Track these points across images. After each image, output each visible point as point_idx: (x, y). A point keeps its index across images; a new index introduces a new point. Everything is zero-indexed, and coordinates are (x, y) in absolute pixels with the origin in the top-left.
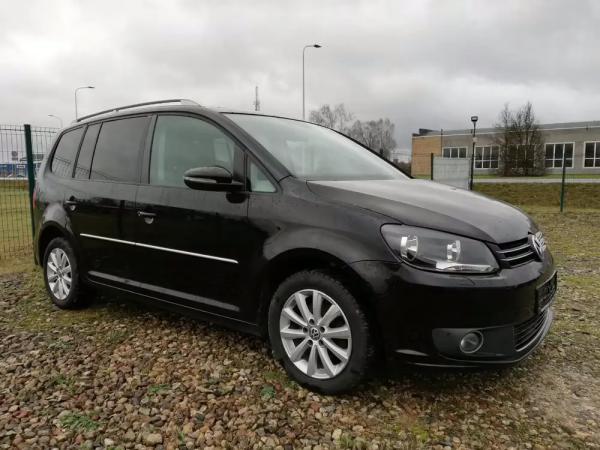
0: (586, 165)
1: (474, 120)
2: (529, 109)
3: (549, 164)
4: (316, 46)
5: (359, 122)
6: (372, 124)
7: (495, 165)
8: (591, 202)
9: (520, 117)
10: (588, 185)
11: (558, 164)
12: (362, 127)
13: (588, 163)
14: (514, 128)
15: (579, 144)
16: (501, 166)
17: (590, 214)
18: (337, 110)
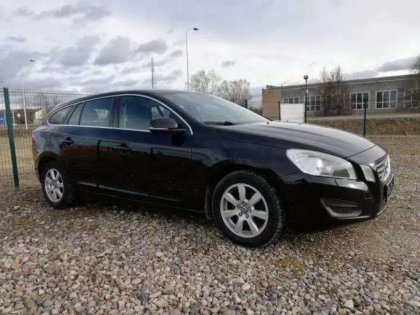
0: (377, 107)
1: (306, 78)
2: (339, 70)
3: (354, 107)
4: (195, 29)
5: (225, 82)
6: (235, 83)
7: (318, 108)
9: (333, 76)
11: (359, 107)
12: (228, 85)
13: (379, 106)
14: (329, 83)
15: (373, 93)
16: (322, 109)
18: (210, 74)
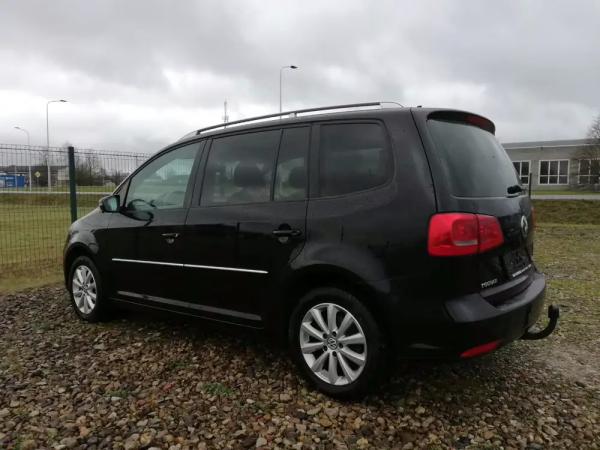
0: (541, 182)
4: (293, 67)
8: (549, 216)
10: (546, 201)
13: (543, 180)
15: (535, 162)
17: (553, 228)
